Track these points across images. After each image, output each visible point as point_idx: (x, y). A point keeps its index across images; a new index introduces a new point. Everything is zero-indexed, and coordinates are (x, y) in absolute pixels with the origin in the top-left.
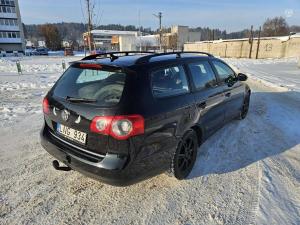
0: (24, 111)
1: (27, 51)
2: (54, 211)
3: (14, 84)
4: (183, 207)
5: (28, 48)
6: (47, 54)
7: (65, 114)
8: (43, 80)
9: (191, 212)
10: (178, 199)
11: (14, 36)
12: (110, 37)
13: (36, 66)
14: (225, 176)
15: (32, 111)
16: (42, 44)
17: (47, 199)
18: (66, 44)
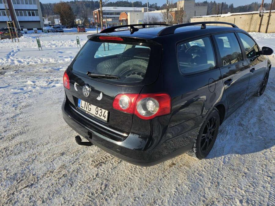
0: (45, 84)
1: (44, 28)
2: (78, 183)
3: (35, 59)
4: (206, 189)
5: (45, 25)
6: (63, 32)
7: (86, 91)
8: (60, 55)
9: (216, 195)
10: (200, 180)
11: (33, 15)
12: (118, 13)
13: (53, 43)
14: (249, 157)
15: (52, 84)
16: (57, 22)
17: (71, 171)
18: (78, 21)
